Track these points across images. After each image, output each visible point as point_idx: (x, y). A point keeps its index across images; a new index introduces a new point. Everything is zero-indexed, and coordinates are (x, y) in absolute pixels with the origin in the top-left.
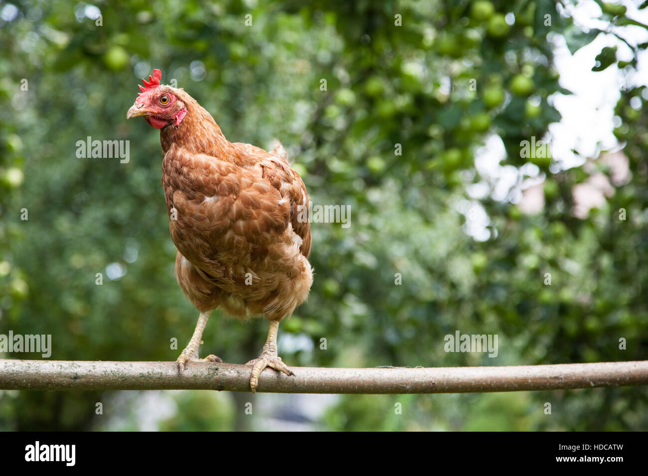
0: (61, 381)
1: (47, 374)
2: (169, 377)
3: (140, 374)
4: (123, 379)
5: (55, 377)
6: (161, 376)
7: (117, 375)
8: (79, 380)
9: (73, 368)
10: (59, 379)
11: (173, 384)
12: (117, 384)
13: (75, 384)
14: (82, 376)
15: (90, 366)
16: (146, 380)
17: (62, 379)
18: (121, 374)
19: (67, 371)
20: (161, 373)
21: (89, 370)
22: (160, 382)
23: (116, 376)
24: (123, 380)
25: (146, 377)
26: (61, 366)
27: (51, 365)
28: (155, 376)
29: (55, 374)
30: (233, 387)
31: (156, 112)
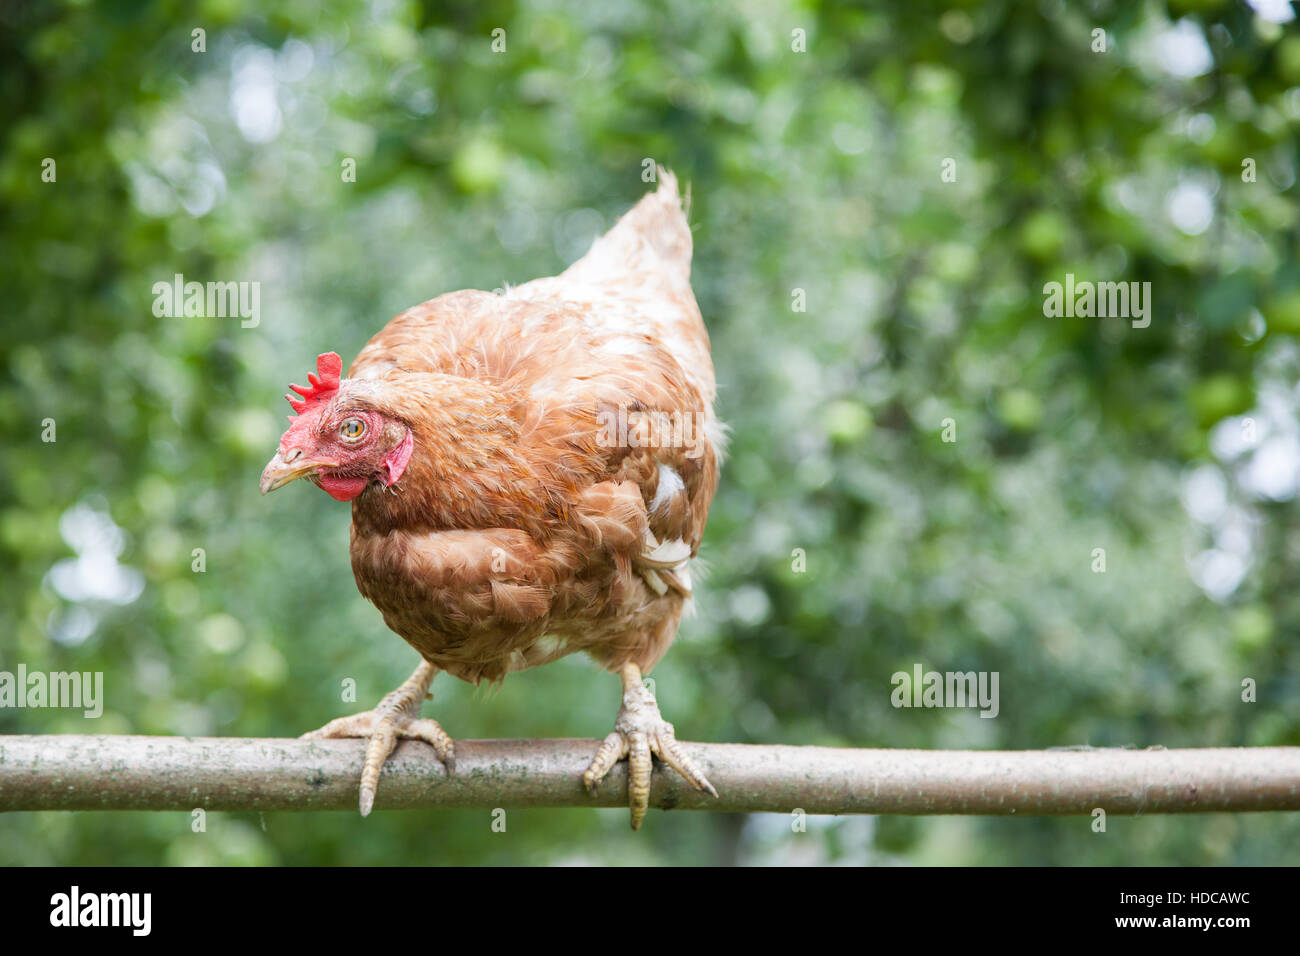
0: (284, 789)
1: (251, 773)
2: (544, 779)
3: (474, 769)
4: (433, 783)
5: (268, 780)
6: (524, 774)
7: (419, 774)
8: (326, 787)
9: (312, 757)
10: (279, 783)
11: (552, 794)
12: (419, 795)
13: (316, 796)
14: (333, 776)
15: (354, 752)
16: (488, 785)
17: (285, 785)
18: (426, 772)
19: (297, 766)
20: (525, 768)
21: (351, 761)
22: (523, 789)
23: (416, 776)
24: (433, 787)
25: (488, 779)
26: (283, 752)
27: (258, 749)
28: (509, 774)
29: (269, 773)
30: (699, 801)
31: (336, 464)
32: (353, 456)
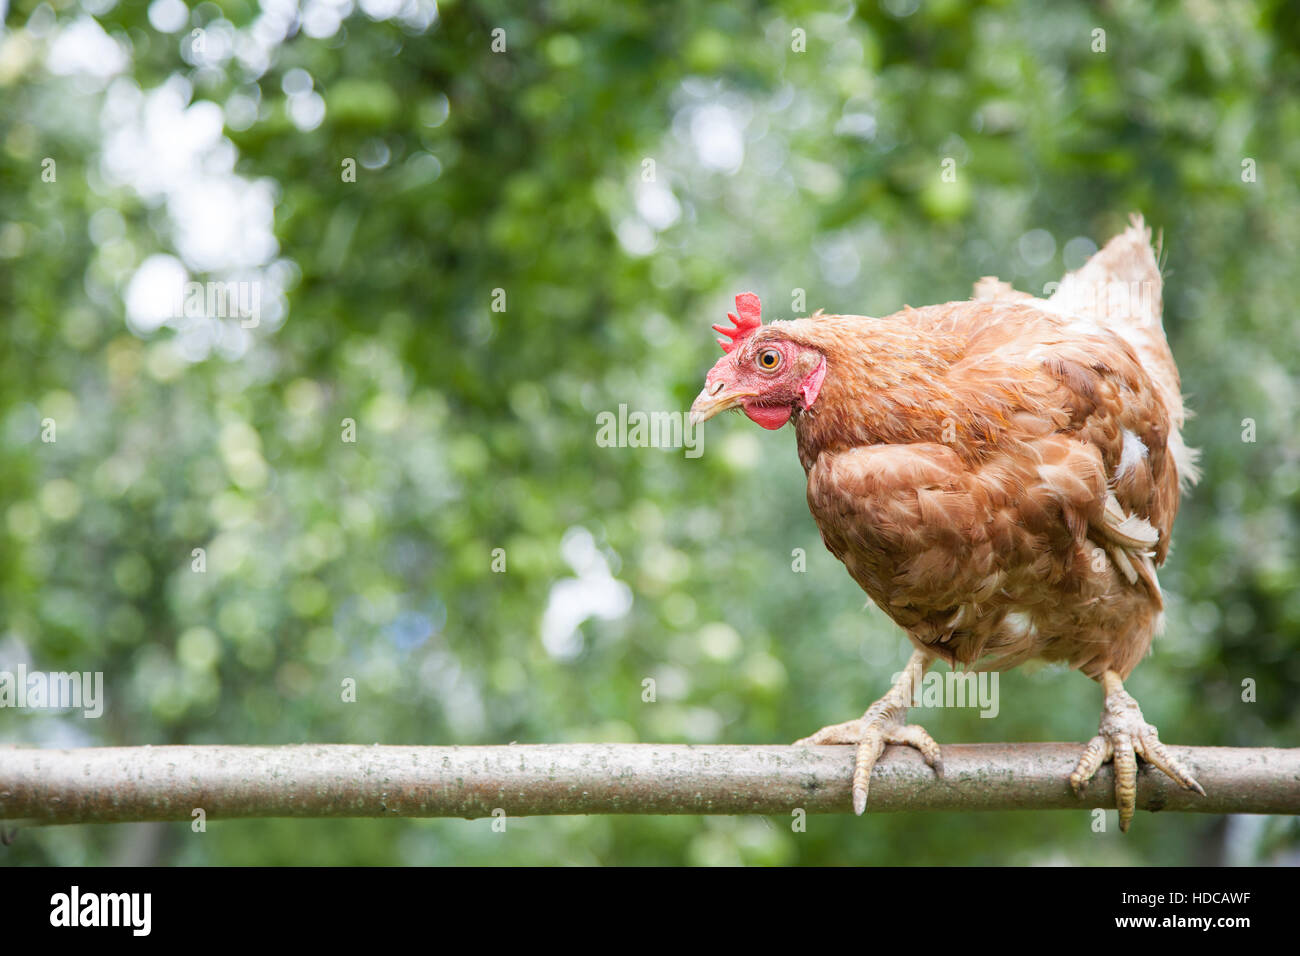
0: (781, 793)
1: (749, 778)
2: (1031, 782)
3: (961, 773)
4: (923, 787)
5: (766, 785)
6: (1011, 778)
7: (908, 778)
8: (820, 791)
9: (806, 762)
10: (776, 788)
11: (1040, 796)
12: (909, 799)
13: (812, 800)
14: (827, 780)
15: (844, 758)
16: (976, 788)
17: (782, 790)
18: (915, 776)
19: (793, 771)
20: (1011, 772)
21: (842, 766)
22: (1011, 792)
23: (905, 780)
24: (923, 790)
25: (975, 782)
26: (778, 759)
27: (755, 755)
28: (996, 778)
29: (767, 778)
30: (1187, 803)
31: (756, 393)
32: (771, 383)
